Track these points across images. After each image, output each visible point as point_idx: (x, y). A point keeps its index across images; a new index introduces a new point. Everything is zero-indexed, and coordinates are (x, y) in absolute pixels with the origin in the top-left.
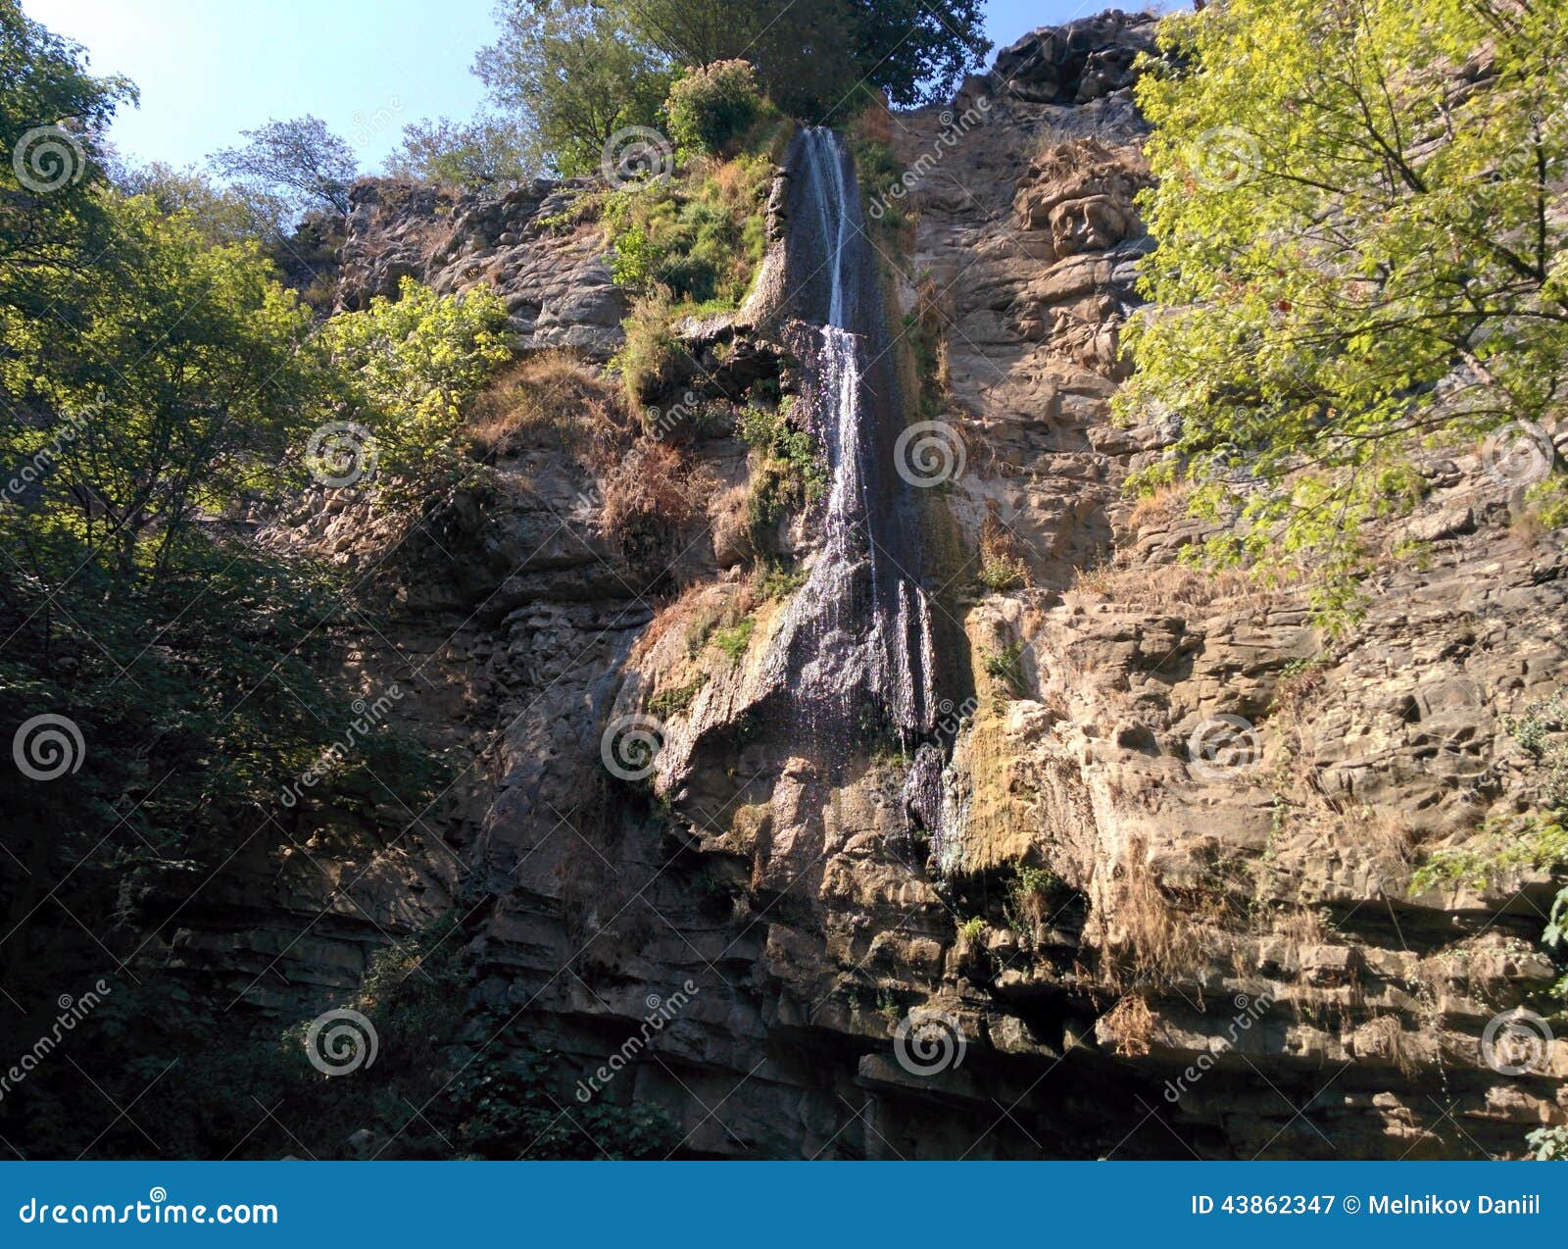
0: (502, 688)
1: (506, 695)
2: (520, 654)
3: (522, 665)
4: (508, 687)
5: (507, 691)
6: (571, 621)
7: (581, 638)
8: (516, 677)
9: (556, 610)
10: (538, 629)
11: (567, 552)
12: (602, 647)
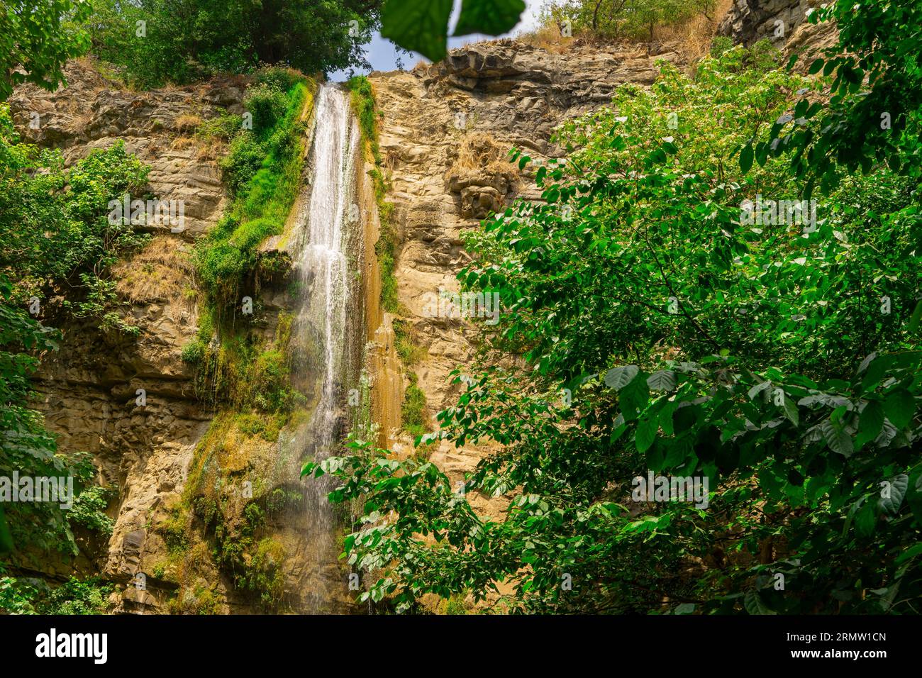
0: (126, 443)
1: (128, 448)
2: (139, 426)
3: (139, 432)
4: (130, 443)
5: (129, 445)
6: (171, 411)
7: (177, 423)
8: (135, 438)
9: (162, 403)
10: (152, 413)
11: (172, 372)
12: (189, 430)
